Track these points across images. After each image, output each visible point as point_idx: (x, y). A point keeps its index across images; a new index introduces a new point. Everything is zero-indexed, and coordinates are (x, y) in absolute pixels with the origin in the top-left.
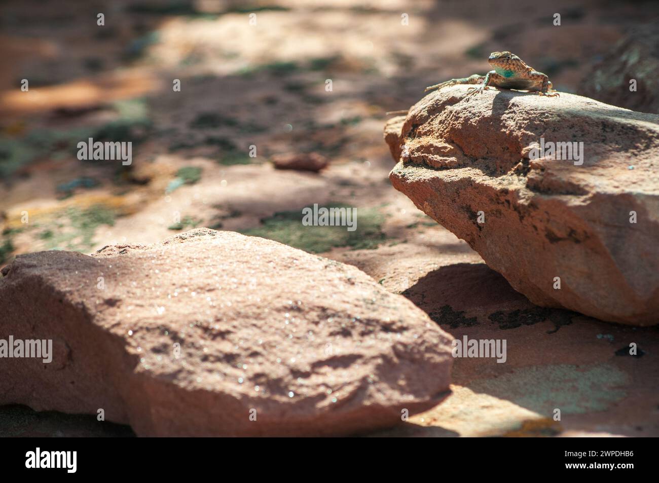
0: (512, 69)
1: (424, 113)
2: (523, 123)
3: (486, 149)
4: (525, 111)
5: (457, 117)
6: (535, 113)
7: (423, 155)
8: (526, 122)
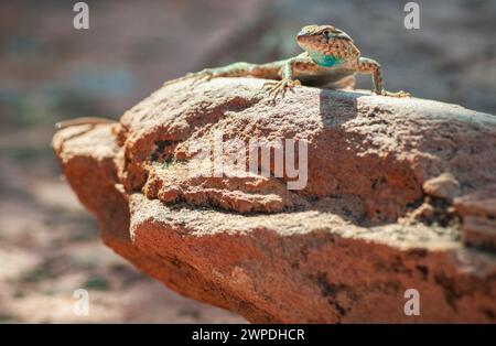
0: (335, 54)
1: (180, 123)
2: (414, 140)
3: (335, 181)
4: (411, 121)
5: (264, 130)
6: (430, 125)
7: (207, 190)
8: (417, 138)
